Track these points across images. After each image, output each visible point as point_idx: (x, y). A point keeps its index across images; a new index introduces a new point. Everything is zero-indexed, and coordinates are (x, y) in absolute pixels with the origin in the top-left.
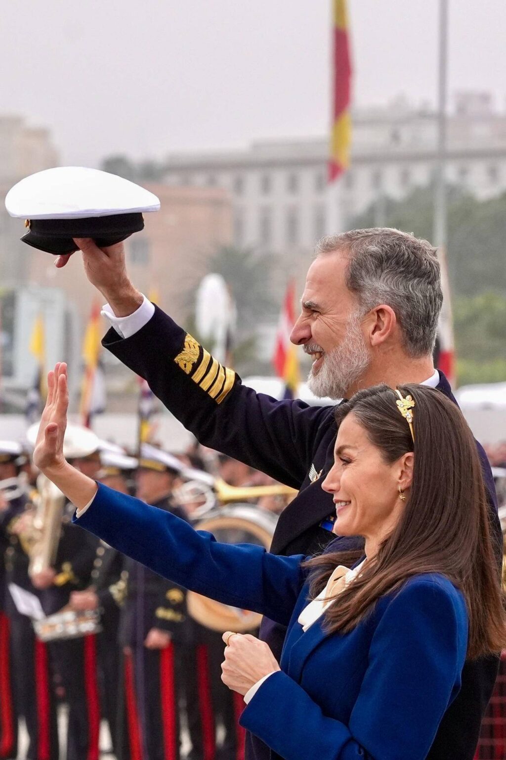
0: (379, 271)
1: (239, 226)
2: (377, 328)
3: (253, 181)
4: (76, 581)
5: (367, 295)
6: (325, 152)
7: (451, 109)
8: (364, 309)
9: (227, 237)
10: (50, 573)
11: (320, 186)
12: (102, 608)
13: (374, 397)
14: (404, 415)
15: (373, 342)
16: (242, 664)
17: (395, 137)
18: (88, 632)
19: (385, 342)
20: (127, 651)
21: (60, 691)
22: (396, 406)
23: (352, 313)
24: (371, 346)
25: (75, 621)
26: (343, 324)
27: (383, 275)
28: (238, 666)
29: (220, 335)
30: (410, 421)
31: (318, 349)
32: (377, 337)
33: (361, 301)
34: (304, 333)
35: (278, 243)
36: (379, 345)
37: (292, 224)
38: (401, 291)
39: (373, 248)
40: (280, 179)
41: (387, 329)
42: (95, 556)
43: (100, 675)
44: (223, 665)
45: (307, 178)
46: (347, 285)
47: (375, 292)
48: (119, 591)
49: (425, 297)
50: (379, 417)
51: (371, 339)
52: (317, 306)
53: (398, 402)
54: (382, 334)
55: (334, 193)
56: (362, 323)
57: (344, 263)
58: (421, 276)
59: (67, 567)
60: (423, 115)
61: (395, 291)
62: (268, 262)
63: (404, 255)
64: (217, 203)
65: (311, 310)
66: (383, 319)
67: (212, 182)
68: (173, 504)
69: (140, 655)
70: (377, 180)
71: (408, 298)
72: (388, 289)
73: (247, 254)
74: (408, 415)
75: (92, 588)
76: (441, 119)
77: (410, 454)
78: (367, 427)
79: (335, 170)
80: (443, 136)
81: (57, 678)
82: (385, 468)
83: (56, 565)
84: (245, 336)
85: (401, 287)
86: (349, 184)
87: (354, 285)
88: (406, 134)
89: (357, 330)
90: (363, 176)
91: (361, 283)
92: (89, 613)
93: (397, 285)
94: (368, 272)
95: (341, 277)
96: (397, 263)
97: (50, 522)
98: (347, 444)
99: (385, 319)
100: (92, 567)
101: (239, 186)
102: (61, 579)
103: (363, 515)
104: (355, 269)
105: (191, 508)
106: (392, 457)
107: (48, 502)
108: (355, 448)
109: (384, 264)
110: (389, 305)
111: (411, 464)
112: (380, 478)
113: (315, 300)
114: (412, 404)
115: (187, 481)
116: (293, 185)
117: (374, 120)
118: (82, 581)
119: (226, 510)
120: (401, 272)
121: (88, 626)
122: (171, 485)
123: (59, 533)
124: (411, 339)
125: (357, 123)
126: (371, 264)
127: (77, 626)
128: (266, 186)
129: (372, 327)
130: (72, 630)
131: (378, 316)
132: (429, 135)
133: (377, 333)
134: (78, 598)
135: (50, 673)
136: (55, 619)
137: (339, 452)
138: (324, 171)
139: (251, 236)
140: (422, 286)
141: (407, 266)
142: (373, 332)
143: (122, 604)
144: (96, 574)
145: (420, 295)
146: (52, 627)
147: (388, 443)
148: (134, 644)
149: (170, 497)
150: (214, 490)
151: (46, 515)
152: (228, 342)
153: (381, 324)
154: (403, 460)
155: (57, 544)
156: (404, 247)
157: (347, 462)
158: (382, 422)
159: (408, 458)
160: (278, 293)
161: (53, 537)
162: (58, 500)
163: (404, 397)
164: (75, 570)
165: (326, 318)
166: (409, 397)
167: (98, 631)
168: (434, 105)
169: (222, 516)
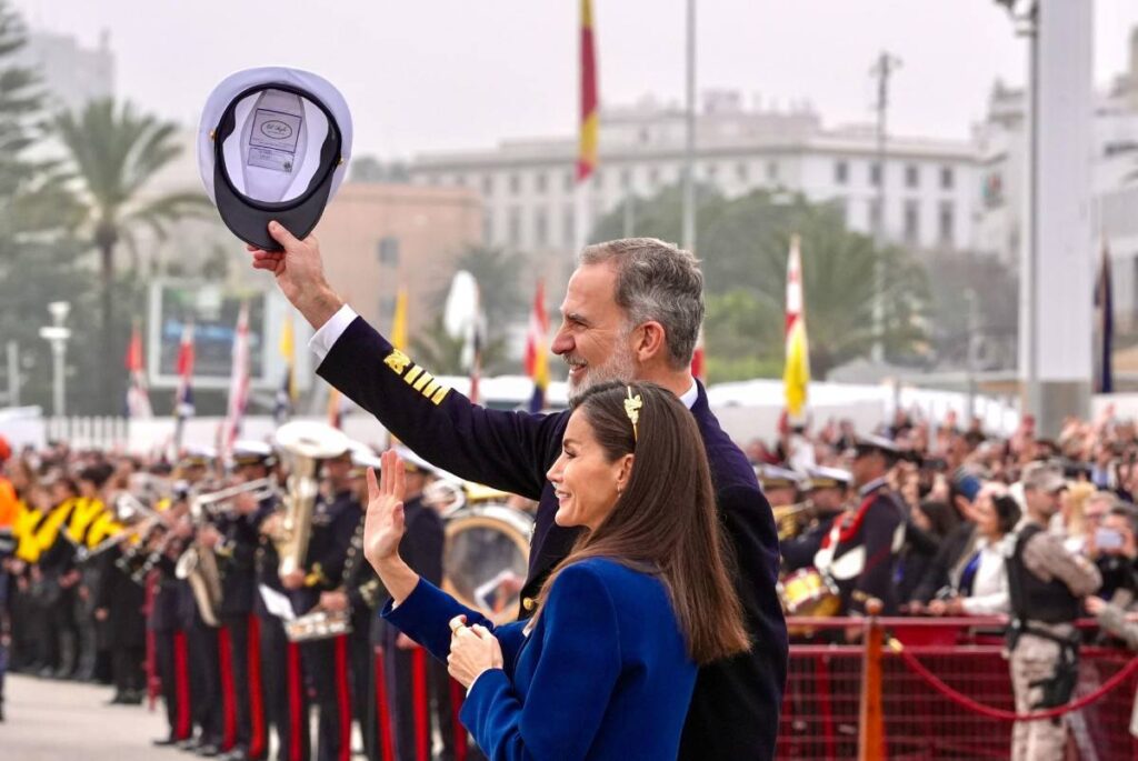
0: (648, 287)
1: (487, 225)
2: (645, 343)
3: (501, 181)
4: (326, 582)
5: (636, 311)
6: (574, 152)
7: (699, 108)
8: (633, 325)
9: (477, 237)
10: (300, 574)
11: (569, 185)
12: (353, 609)
13: (604, 393)
14: (630, 415)
15: (641, 358)
16: (465, 659)
17: (644, 136)
18: (337, 633)
19: (653, 358)
20: (378, 649)
21: (312, 692)
22: (623, 405)
23: (619, 328)
24: (637, 361)
25: (325, 621)
26: (611, 340)
27: (652, 291)
28: (461, 661)
29: (469, 334)
30: (634, 422)
31: (582, 362)
32: (645, 353)
33: (629, 317)
34: (567, 345)
35: (528, 242)
36: (646, 361)
37: (542, 224)
38: (670, 308)
39: (643, 264)
40: (528, 179)
41: (655, 346)
42: (345, 557)
43: (351, 675)
44: (449, 658)
45: (556, 178)
46: (616, 300)
47: (644, 308)
48: (370, 591)
49: (691, 311)
50: (605, 415)
51: (638, 354)
52: (584, 320)
53: (626, 401)
54: (650, 351)
55: (584, 191)
56: (629, 338)
57: (612, 277)
58: (687, 291)
59: (317, 567)
60: (671, 114)
61: (665, 308)
62: (518, 261)
63: (672, 271)
64: (465, 203)
65: (575, 322)
66: (651, 335)
67: (461, 182)
68: (425, 503)
69: (391, 656)
70: (626, 179)
71: (676, 314)
72: (657, 305)
73: (497, 254)
74: (634, 416)
75: (343, 588)
76: (689, 117)
77: (630, 456)
78: (592, 424)
79: (584, 169)
80: (691, 136)
81: (309, 680)
82: (606, 466)
83: (306, 565)
84: (496, 335)
85: (669, 303)
86: (598, 184)
87: (623, 300)
88: (654, 132)
89: (624, 346)
90: (611, 176)
91: (630, 298)
92: (340, 614)
93: (665, 301)
94: (637, 287)
95: (609, 292)
96: (666, 279)
97: (300, 522)
98: (573, 437)
99: (654, 336)
100: (342, 567)
101: (488, 186)
102: (311, 580)
103: (582, 509)
104: (624, 285)
105: (440, 506)
106: (613, 457)
107: (298, 503)
108: (580, 443)
109: (654, 280)
110: (658, 321)
111: (630, 465)
112: (600, 476)
113: (582, 312)
114: (639, 404)
115: (437, 479)
116: (542, 184)
117: (622, 119)
118: (332, 581)
119: (477, 510)
120: (671, 288)
121: (338, 627)
122: (422, 485)
123: (309, 534)
124: (675, 354)
125: (605, 122)
126: (640, 279)
127: (328, 626)
128: (515, 186)
129: (639, 343)
130: (322, 630)
131: (647, 333)
132: (677, 134)
133: (644, 349)
134: (328, 599)
135: (303, 673)
136: (306, 620)
137: (566, 445)
138: (573, 170)
139: (500, 236)
140: (688, 301)
141: (676, 282)
142: (640, 349)
143: (371, 604)
144: (346, 575)
145: (687, 311)
146: (303, 627)
147: (610, 442)
148: (385, 644)
149: (421, 497)
150: (463, 489)
151: (296, 515)
152: (477, 343)
153: (648, 340)
154: (623, 460)
155: (307, 545)
156: (672, 262)
157: (572, 456)
158: (607, 421)
159: (629, 459)
160: (527, 291)
161: (303, 536)
162: (308, 501)
163: (633, 397)
164: (325, 570)
165: (594, 333)
166: (638, 397)
167: (349, 630)
168: (682, 104)
169: (473, 516)
